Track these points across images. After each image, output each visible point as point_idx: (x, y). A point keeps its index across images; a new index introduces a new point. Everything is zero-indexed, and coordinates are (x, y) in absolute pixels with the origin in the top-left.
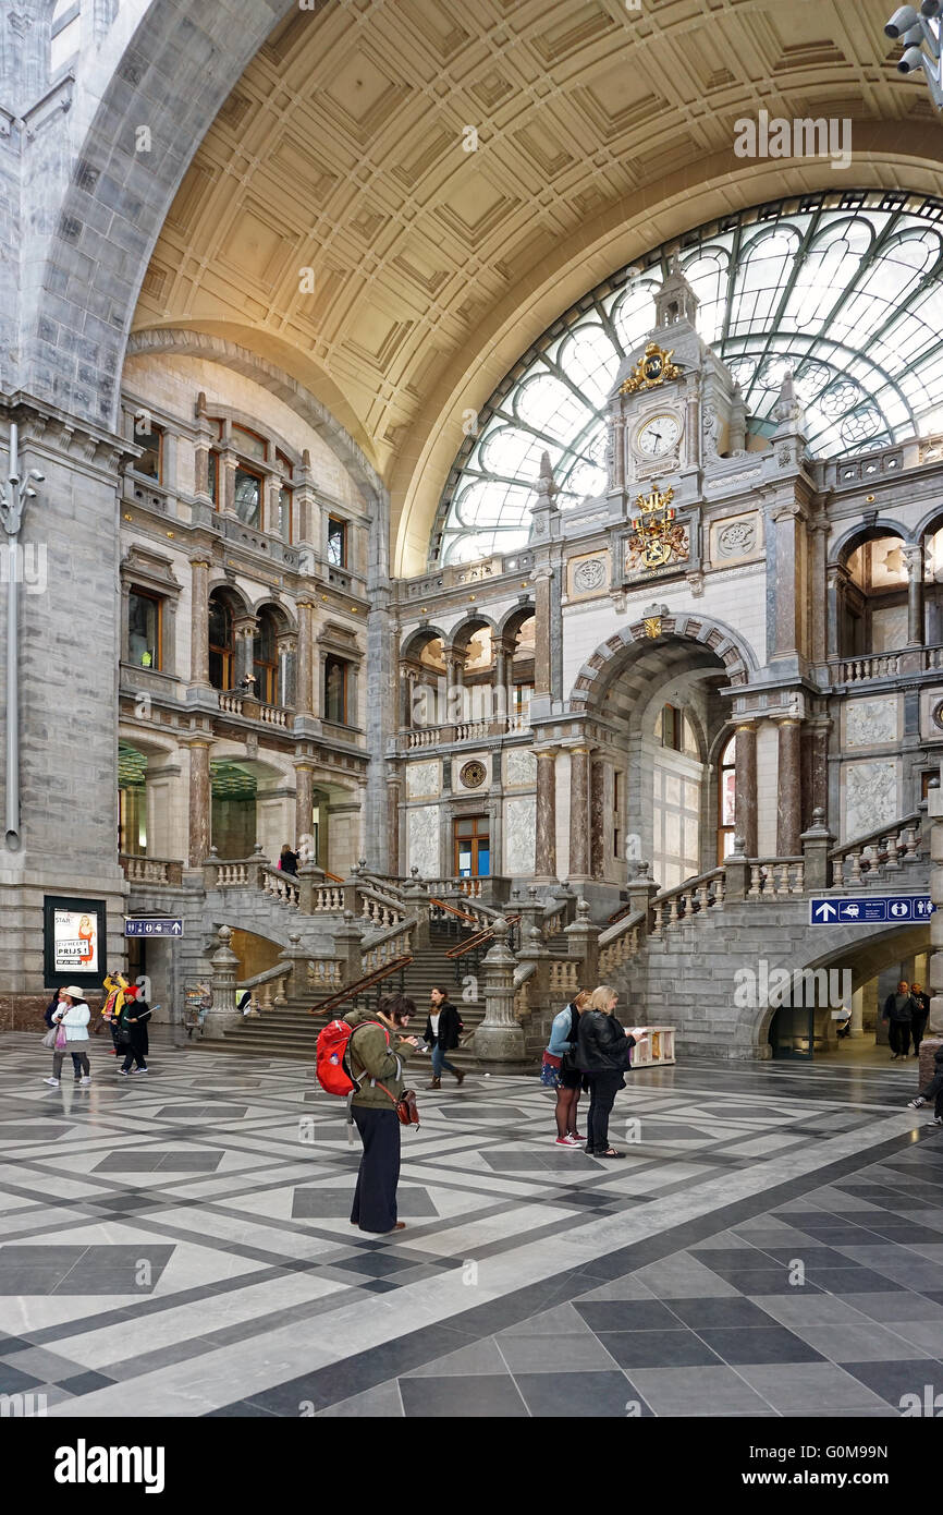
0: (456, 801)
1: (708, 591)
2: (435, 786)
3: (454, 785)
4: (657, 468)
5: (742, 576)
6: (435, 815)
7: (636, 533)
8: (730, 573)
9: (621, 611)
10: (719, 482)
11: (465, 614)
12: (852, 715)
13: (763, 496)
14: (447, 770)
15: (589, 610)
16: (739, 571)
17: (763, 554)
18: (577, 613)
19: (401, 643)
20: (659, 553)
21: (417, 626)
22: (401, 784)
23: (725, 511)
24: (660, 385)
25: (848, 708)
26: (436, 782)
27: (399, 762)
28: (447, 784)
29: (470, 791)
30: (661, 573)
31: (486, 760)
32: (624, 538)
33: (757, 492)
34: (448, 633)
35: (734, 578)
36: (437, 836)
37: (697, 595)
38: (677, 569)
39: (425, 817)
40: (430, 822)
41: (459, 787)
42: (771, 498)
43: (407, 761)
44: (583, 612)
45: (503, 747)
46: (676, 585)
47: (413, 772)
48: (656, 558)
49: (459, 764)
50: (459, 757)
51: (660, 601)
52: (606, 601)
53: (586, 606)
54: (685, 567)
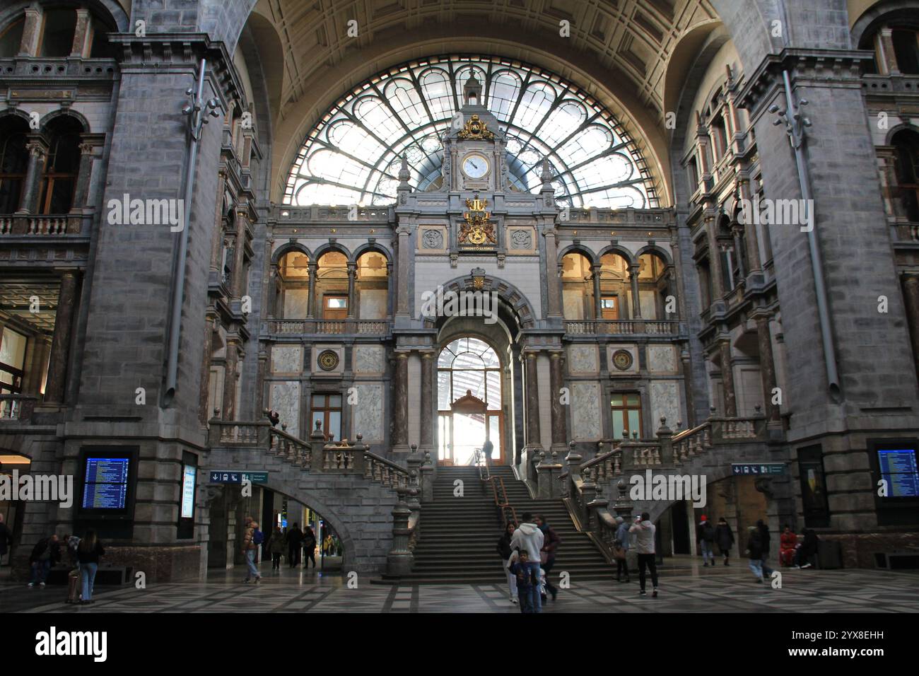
0: (313, 380)
1: (507, 266)
2: (297, 366)
3: (313, 366)
4: (477, 186)
5: (526, 262)
6: (295, 388)
7: (466, 221)
8: (519, 259)
9: (454, 267)
10: (512, 204)
11: (327, 241)
12: (574, 354)
13: (536, 220)
14: (308, 355)
15: (433, 261)
16: (524, 258)
17: (538, 252)
18: (425, 262)
19: (273, 251)
20: (479, 237)
21: (287, 241)
22: (267, 360)
23: (515, 221)
24: (479, 140)
25: (571, 349)
26: (297, 362)
27: (268, 343)
28: (307, 366)
29: (326, 374)
30: (481, 249)
31: (340, 351)
32: (458, 222)
33: (534, 217)
34: (313, 251)
35: (520, 262)
36: (297, 405)
37: (501, 267)
38: (491, 249)
39: (287, 389)
40: (290, 395)
41: (316, 369)
42: (541, 222)
43: (274, 343)
44: (429, 262)
45: (355, 343)
46: (488, 259)
47: (277, 353)
48: (478, 239)
49: (317, 351)
50: (318, 346)
51: (481, 266)
52: (444, 258)
53: (431, 258)
54: (496, 249)
